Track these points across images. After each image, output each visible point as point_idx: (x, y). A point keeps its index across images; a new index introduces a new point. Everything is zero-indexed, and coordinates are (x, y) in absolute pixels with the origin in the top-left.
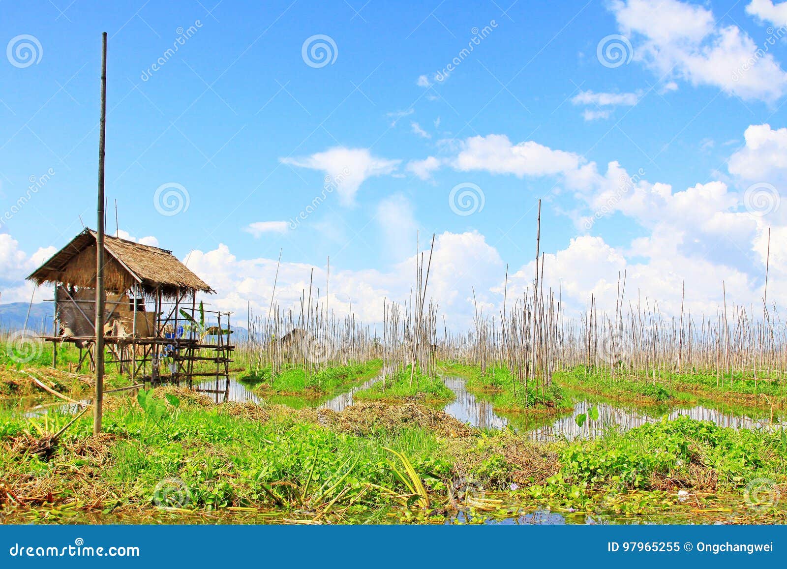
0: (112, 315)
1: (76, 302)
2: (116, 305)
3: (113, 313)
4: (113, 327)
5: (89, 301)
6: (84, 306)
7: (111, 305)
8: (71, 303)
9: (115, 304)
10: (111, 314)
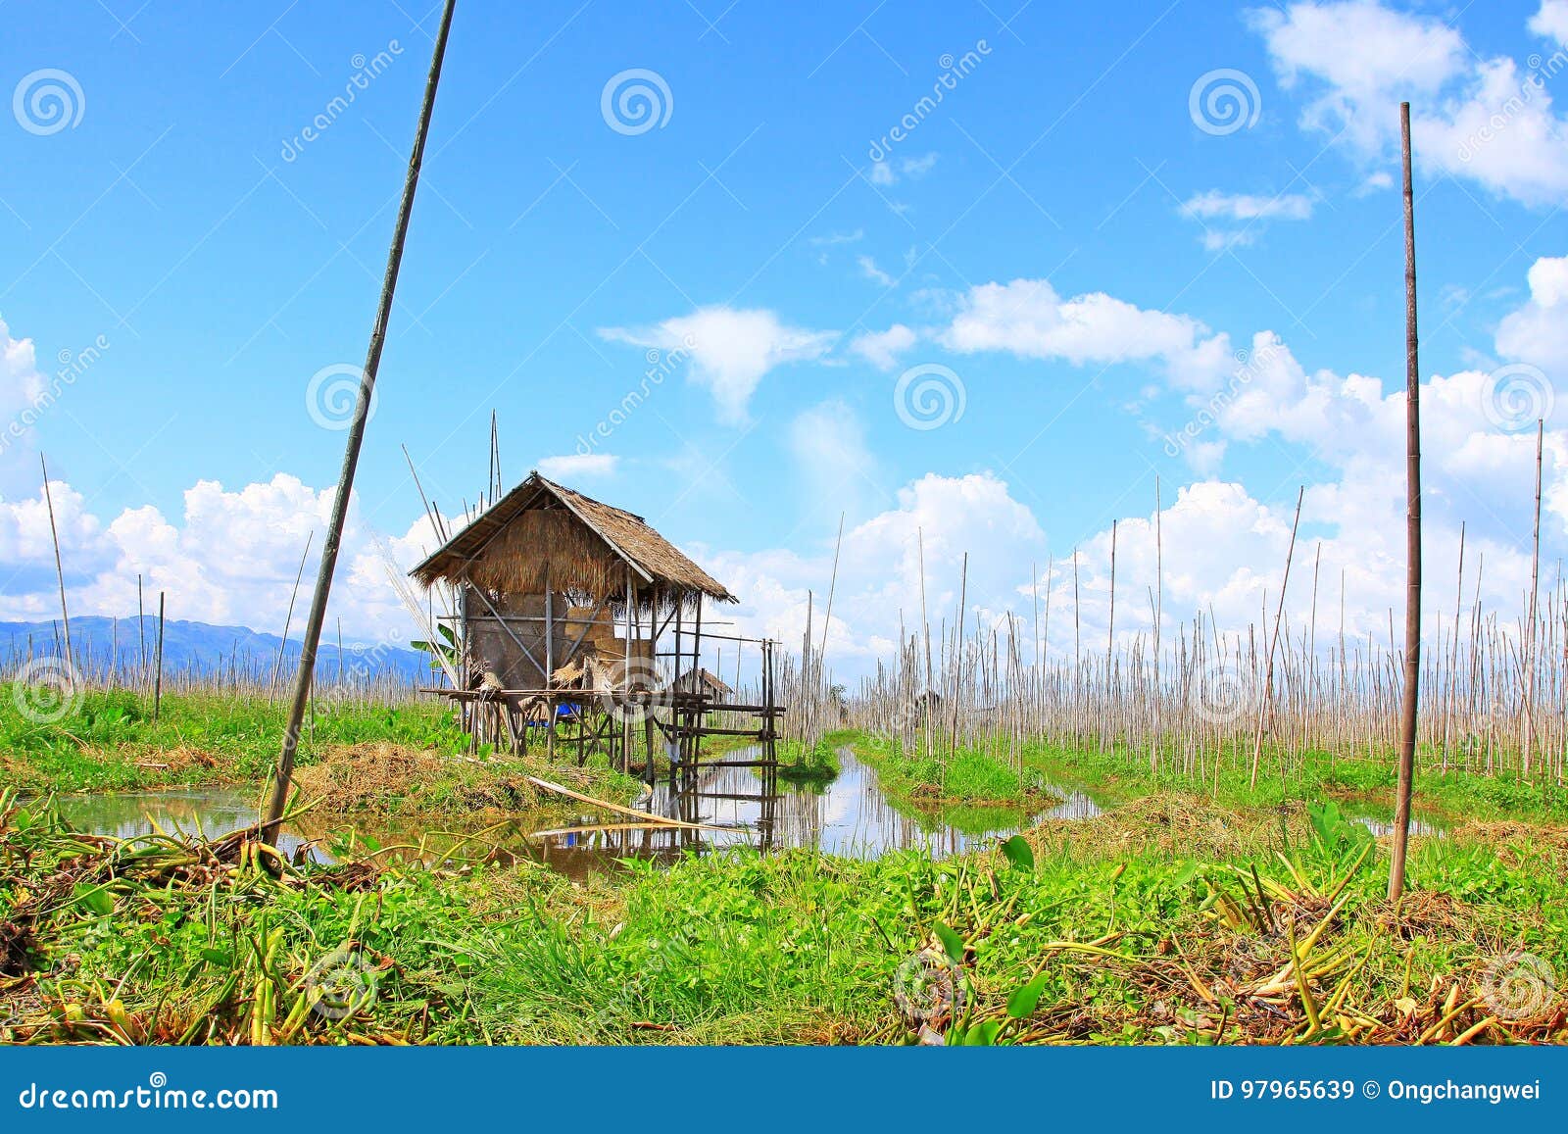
0: (579, 647)
1: (506, 621)
2: (588, 626)
3: (581, 642)
4: (583, 671)
5: (532, 619)
6: (520, 629)
7: (578, 626)
8: (496, 624)
9: (586, 623)
10: (576, 645)
